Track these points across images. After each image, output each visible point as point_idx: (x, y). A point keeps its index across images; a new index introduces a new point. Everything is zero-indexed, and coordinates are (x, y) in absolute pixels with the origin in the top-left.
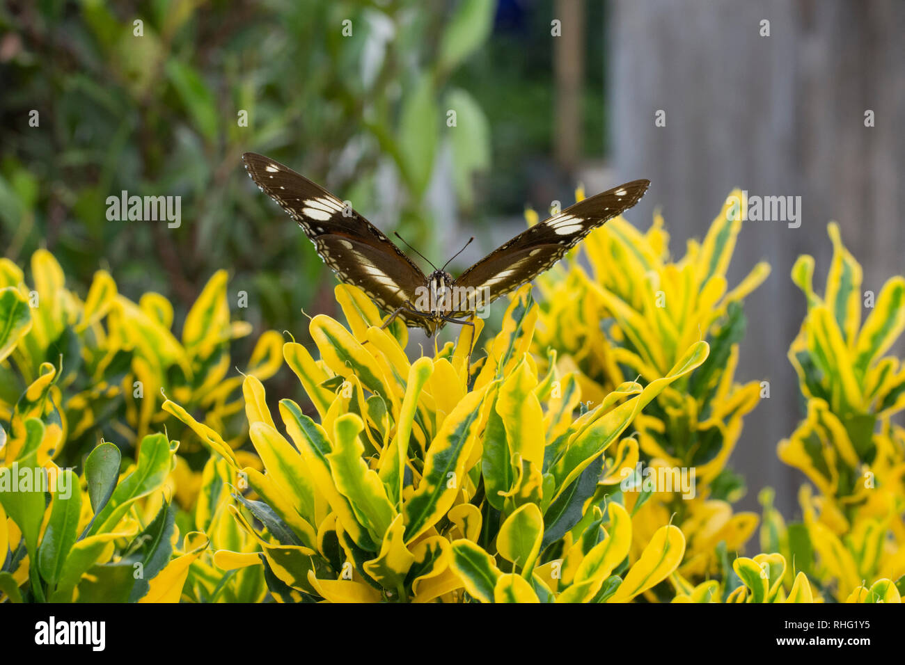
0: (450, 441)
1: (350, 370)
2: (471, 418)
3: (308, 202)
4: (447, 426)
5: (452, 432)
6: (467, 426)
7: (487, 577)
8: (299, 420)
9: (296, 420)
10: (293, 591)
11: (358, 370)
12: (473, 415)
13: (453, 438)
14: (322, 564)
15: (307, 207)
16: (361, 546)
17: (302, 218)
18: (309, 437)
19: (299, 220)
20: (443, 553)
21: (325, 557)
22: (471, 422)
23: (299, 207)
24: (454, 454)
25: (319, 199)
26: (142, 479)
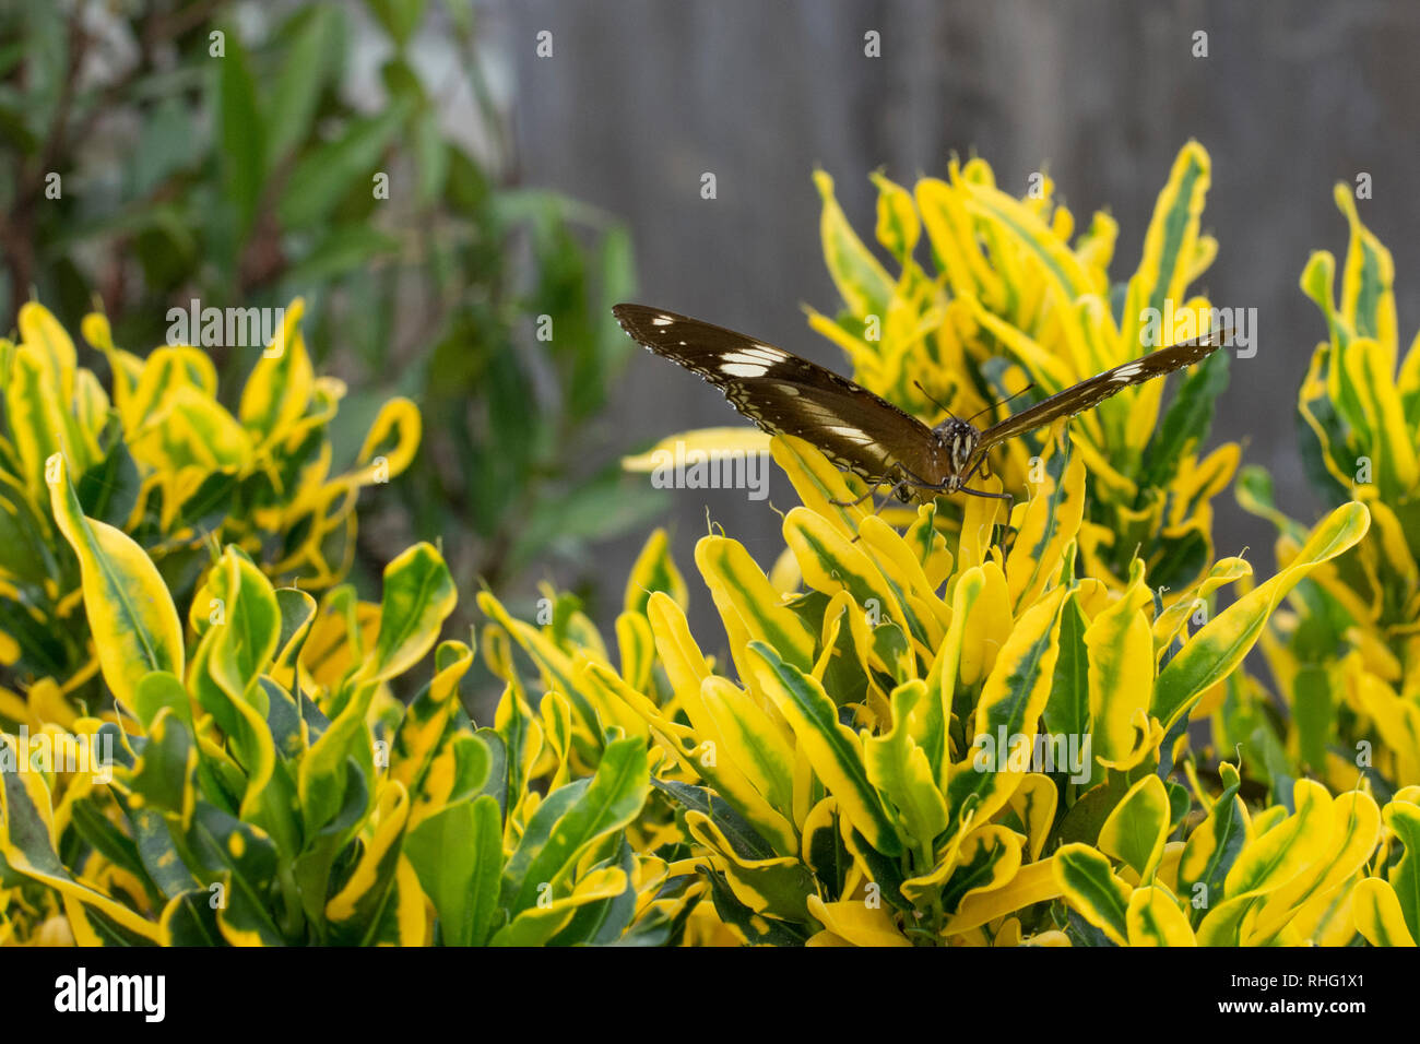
0: (1010, 686)
1: (838, 585)
2: (1039, 649)
3: (727, 357)
4: (1005, 664)
5: (1012, 671)
6: (1035, 660)
7: (1107, 893)
8: (778, 672)
9: (775, 672)
10: (754, 917)
11: (849, 582)
12: (1041, 644)
13: (1015, 681)
14: (806, 876)
15: (727, 362)
16: (881, 851)
17: (720, 378)
18: (796, 694)
19: (716, 381)
20: (1008, 850)
21: (810, 866)
22: (1040, 655)
23: (714, 364)
24: (1017, 704)
25: (744, 351)
26: (608, 803)
